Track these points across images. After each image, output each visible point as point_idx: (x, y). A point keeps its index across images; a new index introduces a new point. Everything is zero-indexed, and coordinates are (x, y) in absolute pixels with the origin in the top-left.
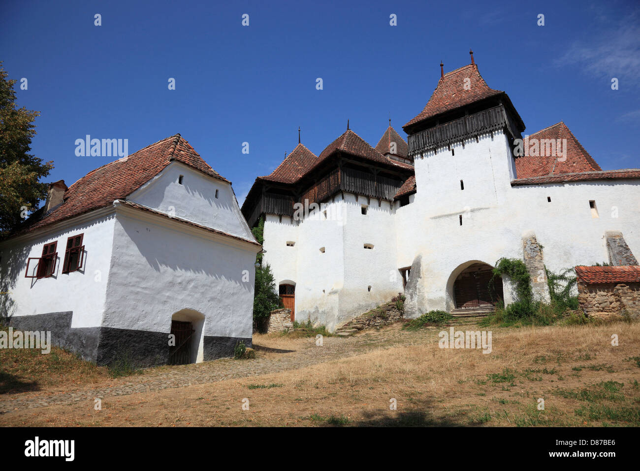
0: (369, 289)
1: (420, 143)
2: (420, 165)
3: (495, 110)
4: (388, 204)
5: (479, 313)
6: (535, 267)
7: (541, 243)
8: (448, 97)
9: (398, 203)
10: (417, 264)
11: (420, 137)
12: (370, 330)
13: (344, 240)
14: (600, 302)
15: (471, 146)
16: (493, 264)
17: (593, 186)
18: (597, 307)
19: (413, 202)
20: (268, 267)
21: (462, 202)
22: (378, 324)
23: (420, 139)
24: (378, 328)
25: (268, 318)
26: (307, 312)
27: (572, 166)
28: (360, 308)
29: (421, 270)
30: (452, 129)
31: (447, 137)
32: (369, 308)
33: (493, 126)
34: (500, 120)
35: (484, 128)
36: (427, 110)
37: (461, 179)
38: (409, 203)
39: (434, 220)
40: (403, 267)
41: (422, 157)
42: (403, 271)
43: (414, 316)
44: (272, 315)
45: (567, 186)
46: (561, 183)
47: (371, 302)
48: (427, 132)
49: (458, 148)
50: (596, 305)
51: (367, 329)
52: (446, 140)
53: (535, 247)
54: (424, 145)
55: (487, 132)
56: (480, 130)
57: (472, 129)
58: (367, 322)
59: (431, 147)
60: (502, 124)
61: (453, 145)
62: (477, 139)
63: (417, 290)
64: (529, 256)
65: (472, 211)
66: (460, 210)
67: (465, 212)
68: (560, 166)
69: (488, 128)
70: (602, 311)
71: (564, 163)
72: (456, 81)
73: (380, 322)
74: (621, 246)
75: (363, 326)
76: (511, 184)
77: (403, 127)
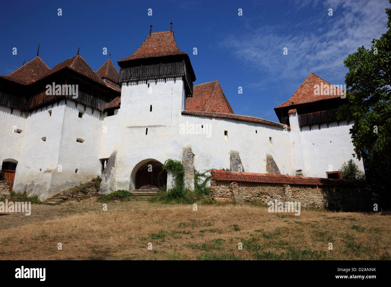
0: (76, 171)
1: (128, 75)
2: (126, 90)
3: (179, 64)
4: (99, 113)
5: (150, 194)
6: (189, 167)
7: (194, 153)
8: (152, 48)
9: (106, 113)
10: (113, 157)
11: (128, 71)
12: (73, 200)
13: (62, 134)
14: (221, 192)
15: (161, 84)
16: (163, 163)
17: (228, 122)
18: (220, 194)
19: (116, 114)
21: (150, 119)
22: (79, 197)
23: (128, 72)
24: (79, 199)
26: (25, 184)
27: (219, 108)
28: (67, 184)
29: (116, 162)
30: (150, 70)
31: (146, 75)
32: (75, 185)
33: (176, 74)
34: (181, 71)
35: (171, 74)
36: (137, 54)
37: (151, 104)
38: (113, 114)
39: (129, 129)
40: (103, 158)
41: (128, 85)
42: (103, 161)
43: (106, 192)
45: (214, 119)
46: (211, 117)
47: (76, 180)
48: (134, 69)
49: (152, 84)
50: (219, 193)
51: (71, 200)
52: (145, 77)
53: (189, 154)
54: (130, 77)
55: (172, 77)
56: (168, 75)
57: (163, 73)
58: (72, 195)
60: (182, 74)
61: (149, 81)
62: (165, 80)
63: (111, 175)
64: (186, 160)
65: (155, 126)
66: (147, 124)
67: (150, 126)
68: (212, 107)
69: (173, 74)
70: (222, 197)
71: (215, 105)
72: (158, 39)
73: (81, 195)
74: (237, 160)
75: (68, 198)
76: (182, 113)
77: (118, 62)
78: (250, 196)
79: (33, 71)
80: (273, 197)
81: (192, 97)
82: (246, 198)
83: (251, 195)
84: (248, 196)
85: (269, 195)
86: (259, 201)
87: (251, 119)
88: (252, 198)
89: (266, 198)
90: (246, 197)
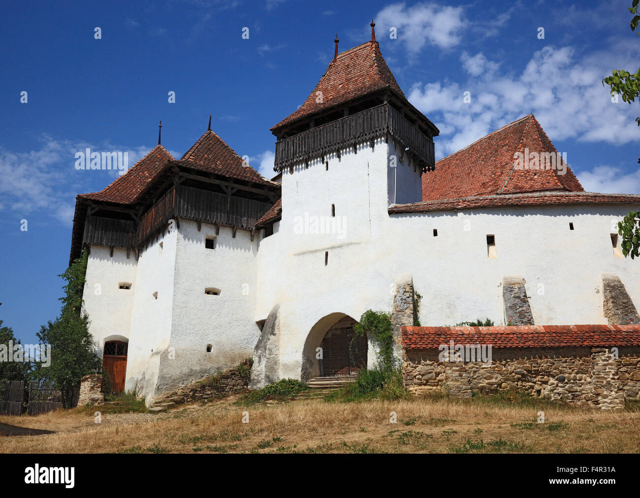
0: (209, 349)
1: (289, 152)
2: (290, 182)
3: (378, 110)
4: (248, 234)
5: (340, 384)
6: (402, 324)
7: (420, 292)
8: (334, 87)
9: (262, 232)
10: (274, 316)
11: (290, 143)
12: (193, 404)
13: (176, 283)
14: (422, 373)
15: (348, 157)
16: (358, 319)
18: (419, 379)
19: (278, 232)
20: (86, 318)
21: (331, 234)
22: (207, 396)
23: (290, 145)
25: (78, 386)
26: (136, 379)
28: (191, 374)
29: (277, 325)
30: (327, 133)
31: (320, 145)
32: (207, 374)
33: (373, 132)
34: (382, 125)
35: (363, 133)
37: (332, 203)
38: (272, 234)
39: (297, 257)
40: (260, 320)
41: (292, 171)
42: (261, 324)
43: (259, 385)
44: (82, 384)
46: (453, 210)
47: (209, 365)
48: (299, 137)
49: (333, 161)
50: (417, 377)
51: (190, 403)
52: (319, 150)
53: (408, 297)
54: (294, 156)
55: (366, 140)
56: (359, 137)
58: (191, 393)
59: (301, 158)
60: (384, 129)
61: (328, 156)
62: (356, 148)
63: (267, 352)
64: (398, 309)
65: (340, 247)
66: (326, 245)
67: (333, 248)
68: (515, 180)
69: (368, 134)
70: (425, 385)
71: (523, 174)
72: (348, 66)
73: (211, 394)
74: (519, 297)
75: (183, 398)
76: (389, 211)
77: (271, 130)
78: (499, 379)
79: (147, 175)
80: (566, 381)
81: (433, 171)
82: (488, 384)
83: (500, 377)
84: (494, 380)
85: (553, 377)
86: (527, 390)
87: (554, 199)
88: (503, 385)
89: (546, 383)
90: (487, 381)
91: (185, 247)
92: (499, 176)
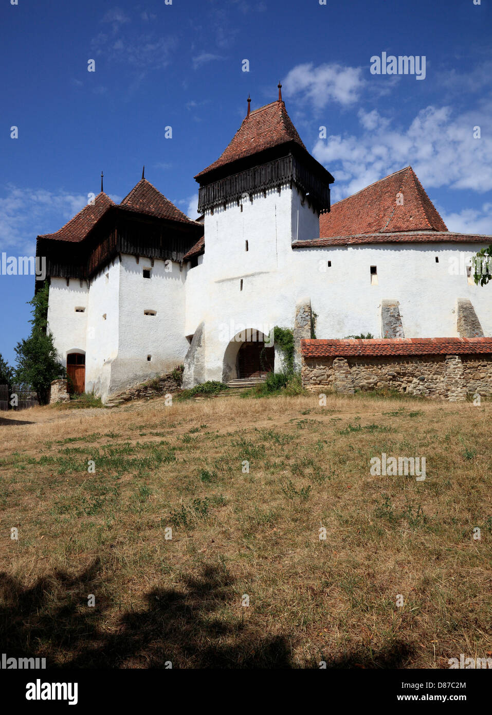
0: (149, 359)
1: (210, 196)
2: (210, 222)
3: (284, 161)
4: (177, 266)
6: (302, 337)
7: (316, 312)
8: (247, 141)
9: (189, 264)
10: (200, 332)
11: (211, 189)
12: (138, 401)
13: (120, 307)
14: (316, 375)
15: (259, 201)
17: (378, 250)
18: (314, 380)
19: (202, 263)
20: (51, 335)
21: (244, 264)
22: (149, 395)
23: (210, 192)
24: (148, 398)
25: (49, 389)
26: (92, 382)
27: (408, 221)
28: (136, 378)
29: (202, 338)
30: (241, 180)
31: (236, 190)
32: (148, 378)
33: (280, 180)
34: (287, 173)
35: (271, 181)
36: (224, 157)
37: (246, 239)
38: (197, 265)
39: (217, 284)
40: (189, 335)
41: (212, 213)
42: (190, 338)
43: (189, 386)
44: (52, 386)
45: (350, 249)
46: (344, 245)
47: (150, 371)
48: (218, 184)
49: (246, 204)
50: (313, 378)
51: (136, 400)
52: (235, 194)
54: (214, 200)
55: (274, 187)
56: (268, 183)
57: (260, 182)
58: (136, 393)
59: (220, 202)
60: (288, 177)
61: (242, 200)
62: (265, 193)
63: (195, 360)
64: (298, 325)
65: (253, 275)
66: (241, 274)
67: (247, 276)
68: (395, 221)
69: (275, 181)
70: (319, 384)
71: (401, 216)
72: (258, 122)
73: (152, 393)
74: (393, 316)
75: (131, 397)
76: (292, 246)
77: (194, 178)
78: (375, 379)
79: (93, 217)
80: (426, 380)
81: (329, 212)
82: (367, 383)
83: (376, 378)
84: (371, 380)
85: (416, 377)
86: (396, 387)
87: (425, 237)
88: (379, 384)
89: (410, 382)
90: (366, 381)
91: (127, 277)
92: (382, 217)
